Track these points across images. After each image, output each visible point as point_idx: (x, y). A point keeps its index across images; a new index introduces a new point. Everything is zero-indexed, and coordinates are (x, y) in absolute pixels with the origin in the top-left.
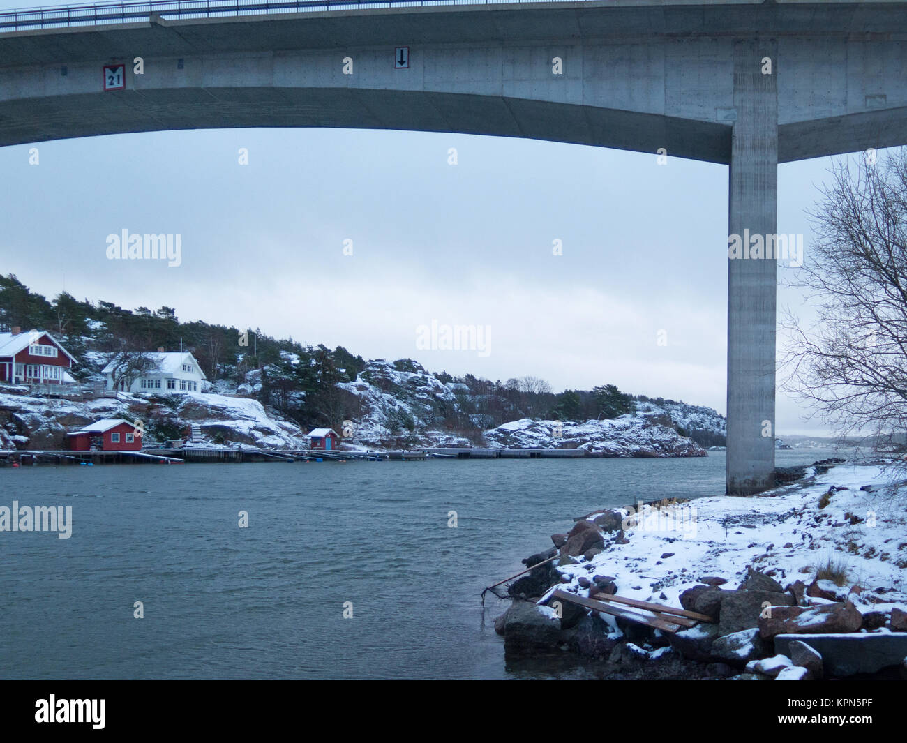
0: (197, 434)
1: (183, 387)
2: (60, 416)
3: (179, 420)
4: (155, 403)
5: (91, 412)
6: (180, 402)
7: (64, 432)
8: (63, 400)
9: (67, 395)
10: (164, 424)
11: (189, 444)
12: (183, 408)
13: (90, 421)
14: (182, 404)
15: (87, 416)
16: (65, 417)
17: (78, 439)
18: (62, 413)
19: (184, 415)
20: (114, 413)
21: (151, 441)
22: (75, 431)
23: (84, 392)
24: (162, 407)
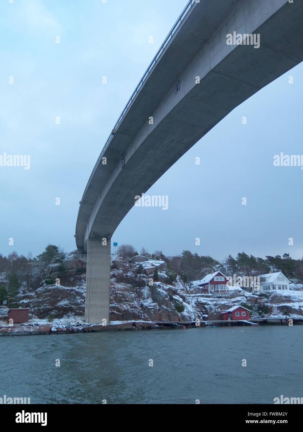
0: (275, 311)
1: (274, 288)
2: (219, 305)
3: (269, 304)
4: (261, 297)
5: (232, 303)
6: (270, 296)
7: (220, 312)
8: (223, 299)
9: (224, 296)
10: (261, 307)
11: (271, 316)
12: (271, 298)
13: (230, 307)
14: (271, 297)
15: (230, 305)
16: (221, 306)
17: (224, 315)
18: (220, 304)
19: (272, 302)
20: (240, 303)
21: (256, 315)
22: (225, 312)
23: (231, 294)
24: (263, 298)
